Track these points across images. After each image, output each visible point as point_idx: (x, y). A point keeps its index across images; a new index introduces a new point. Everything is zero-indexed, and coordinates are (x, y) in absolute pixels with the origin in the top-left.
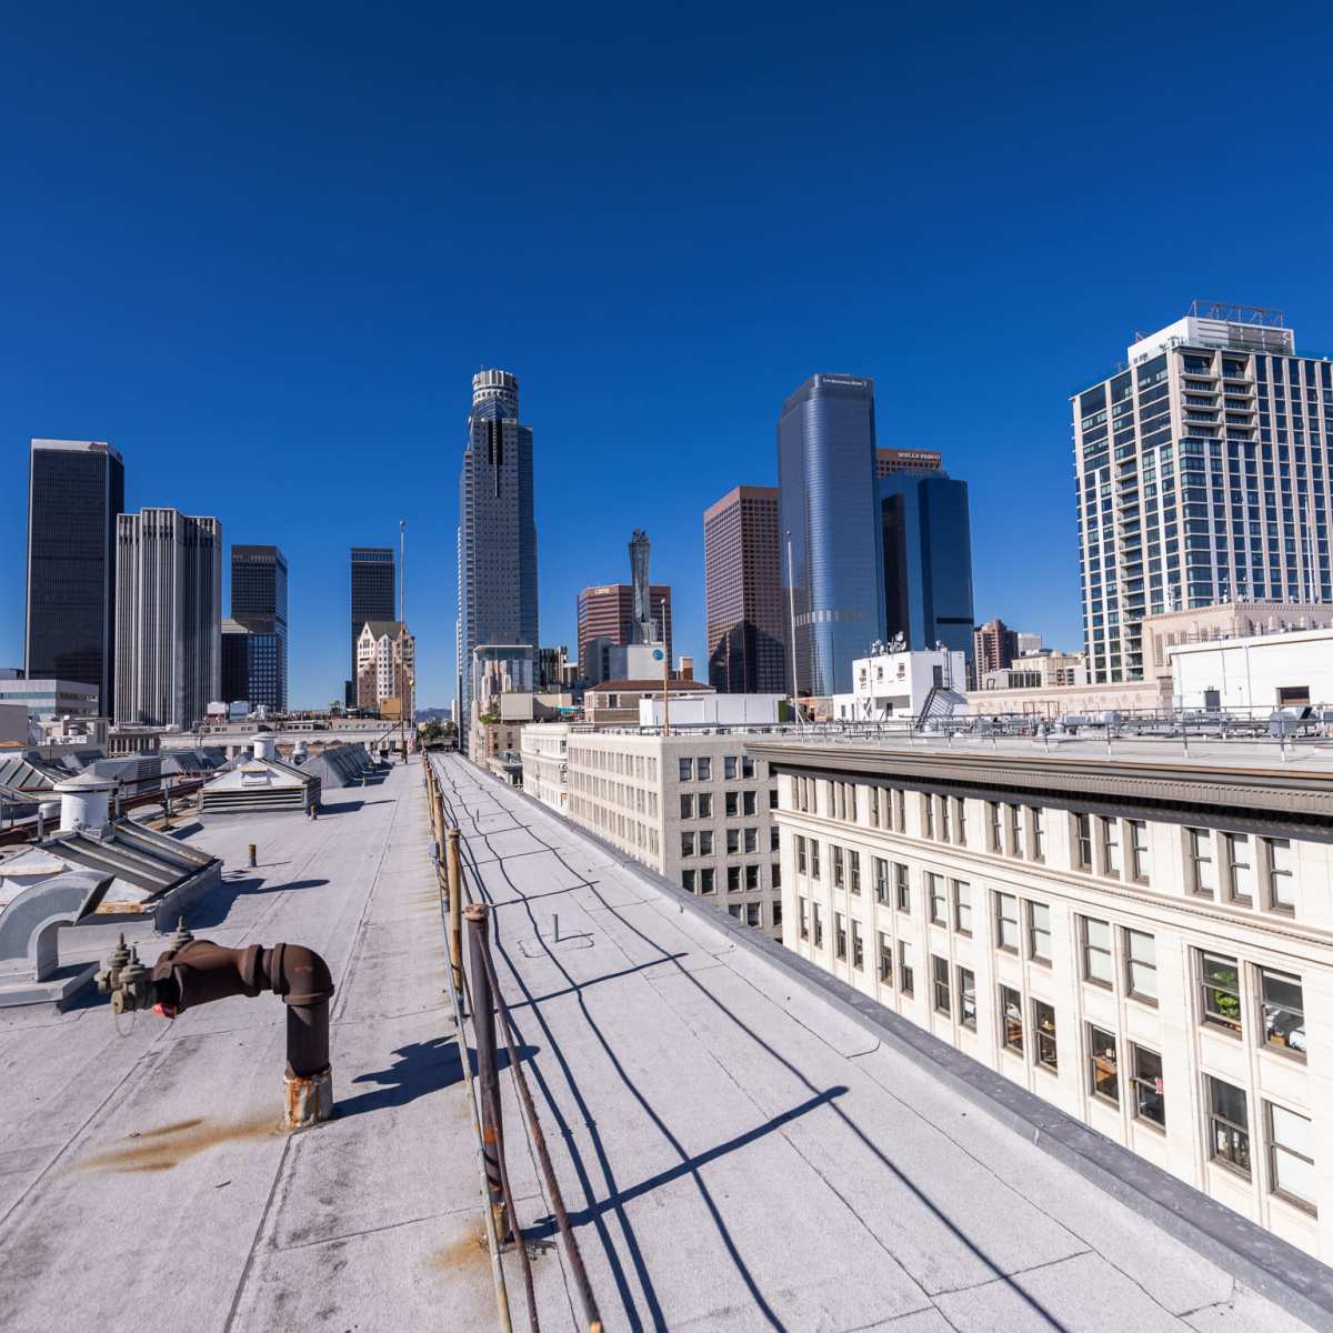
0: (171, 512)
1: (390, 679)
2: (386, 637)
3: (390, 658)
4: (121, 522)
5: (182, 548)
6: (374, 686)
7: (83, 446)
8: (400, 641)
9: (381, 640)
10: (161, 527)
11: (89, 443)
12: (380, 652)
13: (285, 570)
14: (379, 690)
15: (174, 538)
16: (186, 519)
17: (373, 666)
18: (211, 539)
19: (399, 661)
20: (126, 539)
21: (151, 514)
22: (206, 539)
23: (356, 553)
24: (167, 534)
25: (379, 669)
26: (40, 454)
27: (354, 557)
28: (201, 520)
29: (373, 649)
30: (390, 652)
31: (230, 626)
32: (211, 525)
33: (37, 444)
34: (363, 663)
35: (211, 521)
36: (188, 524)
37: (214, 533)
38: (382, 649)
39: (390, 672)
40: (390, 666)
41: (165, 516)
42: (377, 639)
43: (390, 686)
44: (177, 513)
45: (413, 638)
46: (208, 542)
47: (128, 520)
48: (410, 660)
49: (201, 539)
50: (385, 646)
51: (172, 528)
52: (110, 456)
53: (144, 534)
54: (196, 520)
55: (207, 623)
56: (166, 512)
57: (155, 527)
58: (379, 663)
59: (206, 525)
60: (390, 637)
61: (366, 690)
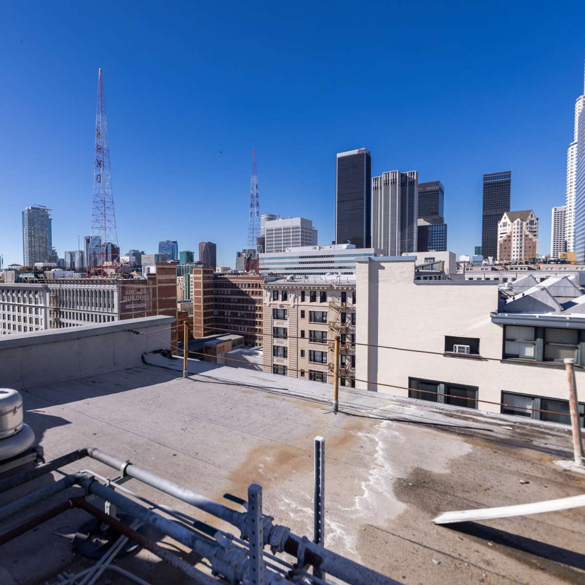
0: (396, 172)
1: (521, 244)
2: (519, 220)
3: (521, 232)
4: (374, 180)
5: (400, 187)
6: (510, 248)
7: (355, 152)
8: (528, 221)
9: (516, 222)
10: (391, 180)
11: (358, 150)
12: (514, 229)
13: (443, 193)
14: (513, 250)
15: (397, 184)
16: (402, 174)
17: (509, 237)
18: (414, 182)
19: (527, 233)
20: (376, 188)
21: (387, 175)
22: (411, 182)
23: (486, 177)
24: (394, 183)
25: (513, 238)
26: (341, 159)
27: (484, 179)
28: (409, 173)
29: (510, 227)
30: (521, 228)
31: (421, 222)
32: (414, 174)
33: (339, 155)
34: (502, 235)
35: (414, 173)
36: (403, 176)
37: (415, 178)
38: (516, 226)
39: (521, 240)
40: (521, 236)
41: (393, 175)
42: (512, 222)
43: (521, 248)
44: (399, 172)
45: (537, 219)
46: (412, 183)
47: (376, 179)
48: (535, 232)
49: (409, 182)
50: (518, 225)
51: (396, 179)
52: (366, 153)
53: (384, 184)
54: (406, 174)
55: (411, 222)
56: (393, 172)
57: (389, 180)
58: (513, 235)
59: (411, 175)
60: (521, 220)
61: (504, 250)
